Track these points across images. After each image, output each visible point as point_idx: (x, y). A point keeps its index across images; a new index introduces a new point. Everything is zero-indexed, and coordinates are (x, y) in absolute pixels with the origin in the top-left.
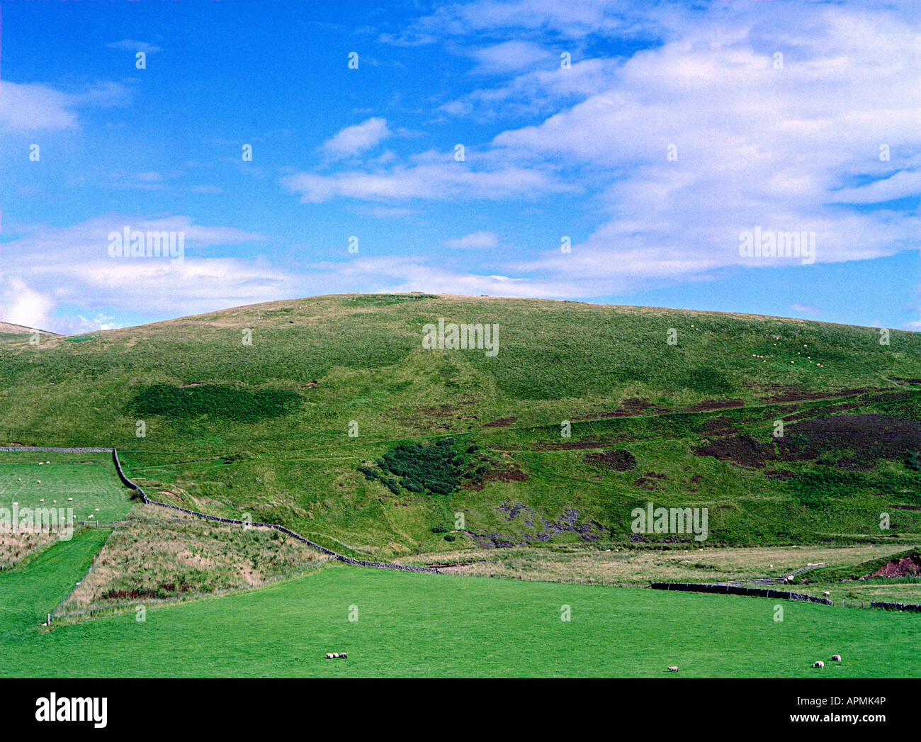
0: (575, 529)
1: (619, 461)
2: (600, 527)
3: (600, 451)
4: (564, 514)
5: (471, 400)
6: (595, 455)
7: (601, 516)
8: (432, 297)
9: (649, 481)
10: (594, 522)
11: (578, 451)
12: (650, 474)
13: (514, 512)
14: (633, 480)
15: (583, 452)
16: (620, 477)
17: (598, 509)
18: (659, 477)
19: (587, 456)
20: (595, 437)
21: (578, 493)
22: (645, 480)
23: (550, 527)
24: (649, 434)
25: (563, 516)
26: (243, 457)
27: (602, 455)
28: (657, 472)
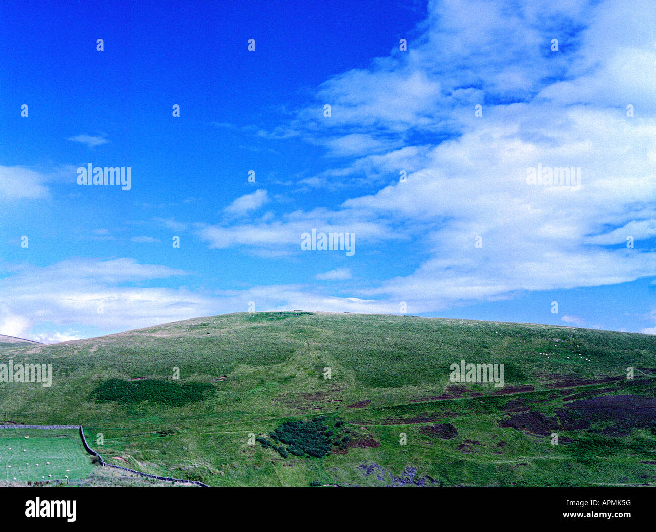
0: (414, 482)
1: (445, 432)
2: (432, 480)
3: (432, 424)
4: (406, 471)
5: (338, 388)
6: (428, 428)
7: (432, 472)
8: (309, 314)
9: (467, 446)
10: (428, 477)
11: (415, 425)
12: (468, 441)
13: (370, 470)
14: (455, 446)
15: (419, 425)
16: (446, 443)
17: (430, 467)
18: (474, 443)
19: (422, 428)
20: (427, 414)
21: (416, 456)
22: (464, 445)
23: (396, 481)
24: (467, 411)
25: (405, 473)
26: (174, 431)
27: (432, 427)
28: (472, 440)
